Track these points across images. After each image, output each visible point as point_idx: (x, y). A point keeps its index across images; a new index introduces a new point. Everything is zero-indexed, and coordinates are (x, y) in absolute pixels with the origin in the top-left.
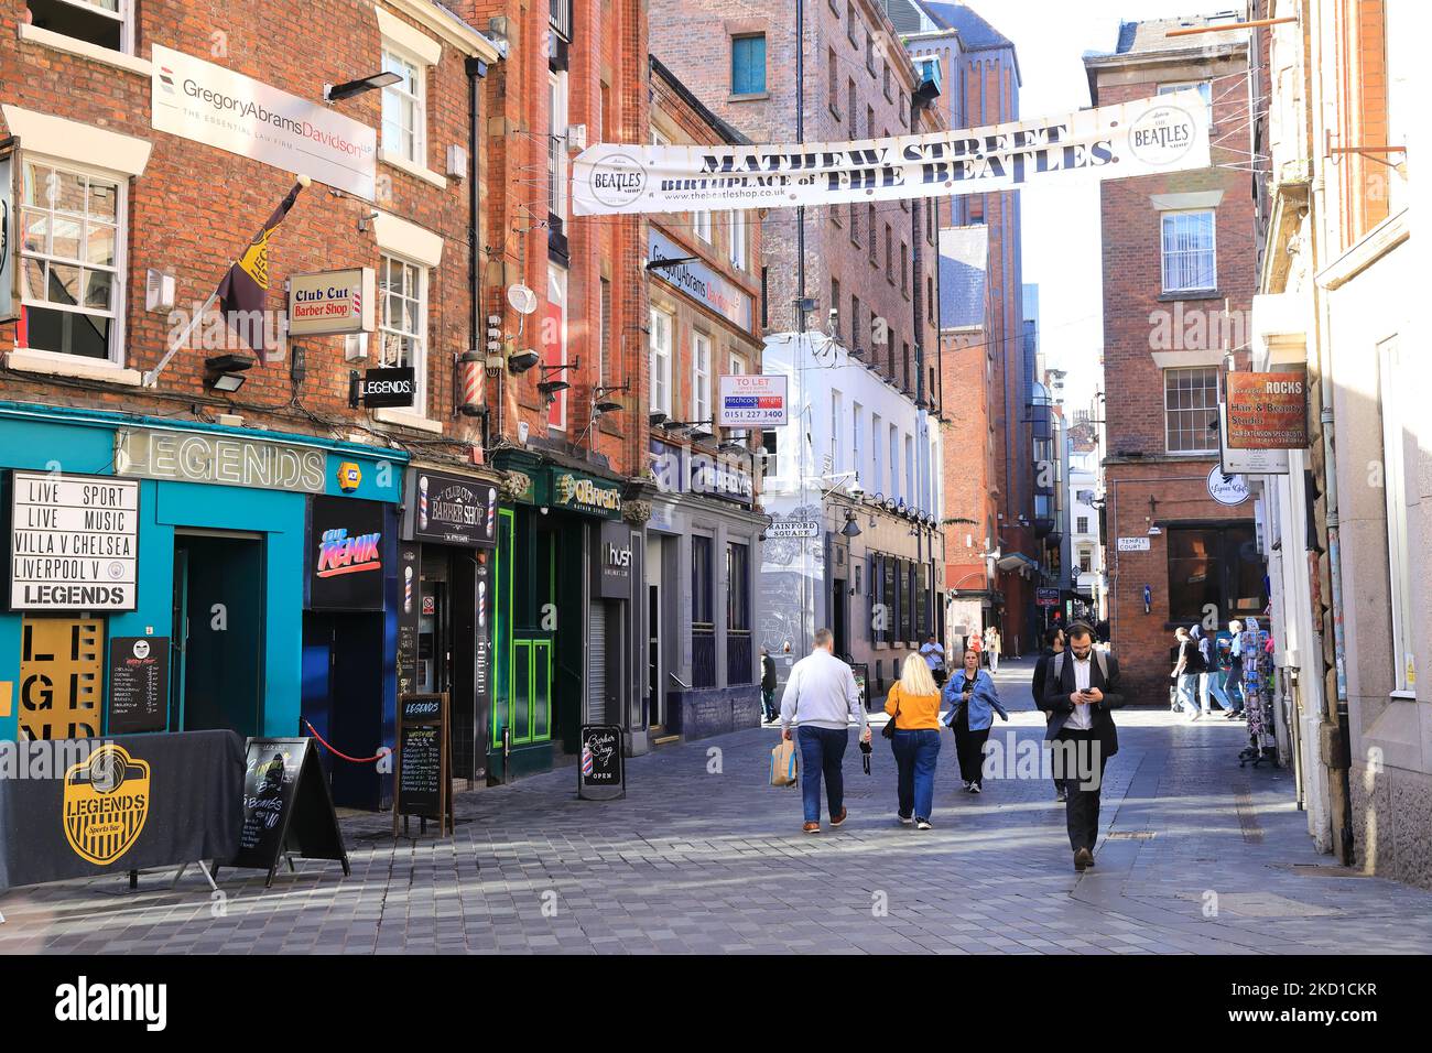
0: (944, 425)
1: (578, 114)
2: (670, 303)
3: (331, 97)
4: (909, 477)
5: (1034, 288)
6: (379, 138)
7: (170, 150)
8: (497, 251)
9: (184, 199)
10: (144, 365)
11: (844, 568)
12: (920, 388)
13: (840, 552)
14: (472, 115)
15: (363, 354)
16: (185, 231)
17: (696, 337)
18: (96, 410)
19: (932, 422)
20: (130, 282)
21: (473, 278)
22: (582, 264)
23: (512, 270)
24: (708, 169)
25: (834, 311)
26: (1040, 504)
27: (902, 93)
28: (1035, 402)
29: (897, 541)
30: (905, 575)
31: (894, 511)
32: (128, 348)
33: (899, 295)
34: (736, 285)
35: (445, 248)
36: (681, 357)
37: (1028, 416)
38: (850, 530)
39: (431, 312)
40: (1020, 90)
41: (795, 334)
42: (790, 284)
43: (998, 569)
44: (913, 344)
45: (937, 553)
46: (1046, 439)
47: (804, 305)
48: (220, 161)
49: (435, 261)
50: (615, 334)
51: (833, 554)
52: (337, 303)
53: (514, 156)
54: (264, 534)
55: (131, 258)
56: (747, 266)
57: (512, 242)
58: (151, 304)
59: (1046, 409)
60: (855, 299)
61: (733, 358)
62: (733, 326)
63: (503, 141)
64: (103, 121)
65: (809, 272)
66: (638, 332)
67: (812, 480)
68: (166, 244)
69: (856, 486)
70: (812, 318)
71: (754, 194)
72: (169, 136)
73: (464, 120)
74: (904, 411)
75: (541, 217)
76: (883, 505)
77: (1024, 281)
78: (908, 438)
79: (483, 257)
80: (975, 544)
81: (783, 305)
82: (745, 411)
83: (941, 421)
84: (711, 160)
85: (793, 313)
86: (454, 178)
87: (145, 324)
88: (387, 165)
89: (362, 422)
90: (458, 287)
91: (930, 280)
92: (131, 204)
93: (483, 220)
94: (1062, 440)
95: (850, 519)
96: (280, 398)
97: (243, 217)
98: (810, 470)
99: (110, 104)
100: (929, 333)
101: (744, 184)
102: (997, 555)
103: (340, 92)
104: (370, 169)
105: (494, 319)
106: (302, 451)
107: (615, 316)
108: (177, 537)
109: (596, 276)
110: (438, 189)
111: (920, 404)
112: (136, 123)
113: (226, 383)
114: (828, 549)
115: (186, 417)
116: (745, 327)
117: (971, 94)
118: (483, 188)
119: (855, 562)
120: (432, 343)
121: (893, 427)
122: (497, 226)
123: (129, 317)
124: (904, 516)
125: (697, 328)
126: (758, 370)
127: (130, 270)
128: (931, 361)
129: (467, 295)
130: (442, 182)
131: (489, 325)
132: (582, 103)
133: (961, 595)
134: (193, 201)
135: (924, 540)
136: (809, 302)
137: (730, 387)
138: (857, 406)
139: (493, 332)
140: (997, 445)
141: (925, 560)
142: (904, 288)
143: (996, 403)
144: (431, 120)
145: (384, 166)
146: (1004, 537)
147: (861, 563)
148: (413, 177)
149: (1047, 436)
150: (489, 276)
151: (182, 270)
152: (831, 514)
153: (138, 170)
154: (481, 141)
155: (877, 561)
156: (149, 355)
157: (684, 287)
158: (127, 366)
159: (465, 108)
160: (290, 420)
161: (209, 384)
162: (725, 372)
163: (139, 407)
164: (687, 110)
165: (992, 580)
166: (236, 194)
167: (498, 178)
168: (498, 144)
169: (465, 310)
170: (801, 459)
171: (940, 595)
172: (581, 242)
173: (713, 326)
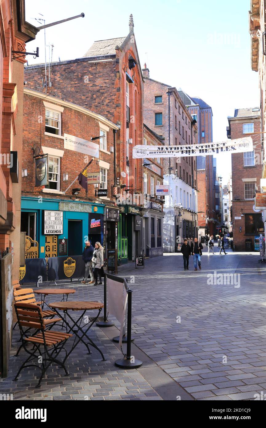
0: (198, 192)
1: (131, 137)
2: (147, 172)
3: (92, 140)
4: (191, 203)
5: (216, 158)
6: (99, 146)
7: (67, 152)
8: (119, 165)
9: (69, 161)
10: (63, 191)
11: (178, 223)
12: (193, 184)
13: (178, 220)
14: (114, 140)
15: (97, 187)
16: (69, 166)
17: (151, 178)
18: (56, 199)
19: (195, 191)
20: (61, 176)
21: (115, 171)
22: (132, 166)
23: (121, 169)
24: (158, 150)
25: (176, 170)
26: (217, 207)
27: (189, 122)
28: (216, 185)
29: (188, 217)
30: (190, 224)
31: (188, 211)
32: (60, 187)
33: (189, 165)
34: (158, 166)
35: (110, 165)
36: (149, 182)
37: (214, 188)
38: (180, 215)
39: (108, 178)
40: (213, 117)
41: (168, 175)
42: (167, 164)
43: (208, 221)
44: (191, 175)
45: (196, 219)
46: (218, 193)
47: (170, 169)
48: (75, 153)
49: (108, 168)
50: (137, 179)
51: (176, 220)
52: (95, 178)
53: (121, 147)
54: (82, 220)
55: (61, 172)
56: (160, 163)
57: (121, 164)
58: (64, 180)
59: (218, 186)
60: (180, 167)
61: (158, 181)
62: (158, 175)
63: (120, 144)
64: (57, 148)
65: (171, 162)
66: (142, 178)
67: (172, 205)
68: (66, 169)
69: (181, 206)
70: (172, 172)
71: (167, 155)
72: (67, 150)
73: (113, 141)
74: (189, 189)
75: (125, 158)
76: (186, 210)
77: (213, 157)
78: (191, 195)
79: (116, 167)
80: (203, 216)
81: (166, 169)
82: (161, 192)
83: (197, 191)
84: (159, 148)
85: (168, 170)
86: (111, 152)
87: (63, 183)
88: (101, 151)
89: (98, 199)
90: (112, 173)
91: (195, 161)
92: (61, 162)
93: (116, 160)
94: (222, 192)
95: (180, 213)
96: (84, 195)
97: (78, 163)
98: (172, 203)
99: (58, 144)
100: (195, 172)
101: (165, 153)
102: (208, 219)
103: (93, 139)
104: (98, 153)
105: (118, 178)
106: (88, 205)
107: (137, 175)
108: (69, 221)
109: (134, 168)
110: (109, 155)
111: (193, 188)
112: (62, 148)
113: (76, 193)
114: (175, 219)
115: (70, 200)
116: (160, 175)
117: (202, 118)
118: (116, 154)
119: (181, 221)
120: (108, 184)
121: (188, 193)
122: (119, 161)
123: (60, 182)
124: (190, 212)
125: (152, 176)
126: (162, 184)
127: (61, 174)
128: (195, 178)
129: (114, 174)
130: (110, 153)
131: (117, 180)
132: (132, 134)
133: (201, 227)
134: (70, 161)
135: (194, 216)
136: (171, 168)
137: (158, 187)
138: (181, 189)
139: (118, 181)
140: (208, 195)
141: (194, 220)
142: (190, 164)
143: (208, 185)
144: (108, 142)
145: (100, 151)
146: (209, 215)
147: (181, 222)
148: (105, 153)
149: (218, 192)
150: (117, 170)
151: (69, 173)
152: (176, 212)
153: (62, 156)
154: (116, 145)
155: (185, 221)
156: (64, 189)
157: (149, 168)
158: (60, 191)
159: (113, 139)
160: (86, 199)
161: (73, 193)
162: (156, 185)
163: (62, 198)
164: (150, 133)
165: (207, 224)
166: (77, 159)
167: (119, 151)
168: (119, 145)
169: (113, 177)
170: (170, 201)
171: (197, 228)
172: (131, 161)
173: (154, 175)
